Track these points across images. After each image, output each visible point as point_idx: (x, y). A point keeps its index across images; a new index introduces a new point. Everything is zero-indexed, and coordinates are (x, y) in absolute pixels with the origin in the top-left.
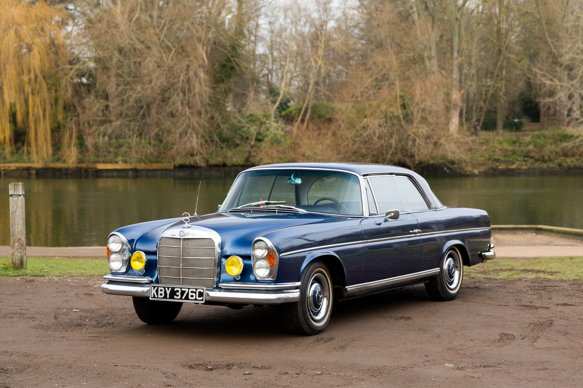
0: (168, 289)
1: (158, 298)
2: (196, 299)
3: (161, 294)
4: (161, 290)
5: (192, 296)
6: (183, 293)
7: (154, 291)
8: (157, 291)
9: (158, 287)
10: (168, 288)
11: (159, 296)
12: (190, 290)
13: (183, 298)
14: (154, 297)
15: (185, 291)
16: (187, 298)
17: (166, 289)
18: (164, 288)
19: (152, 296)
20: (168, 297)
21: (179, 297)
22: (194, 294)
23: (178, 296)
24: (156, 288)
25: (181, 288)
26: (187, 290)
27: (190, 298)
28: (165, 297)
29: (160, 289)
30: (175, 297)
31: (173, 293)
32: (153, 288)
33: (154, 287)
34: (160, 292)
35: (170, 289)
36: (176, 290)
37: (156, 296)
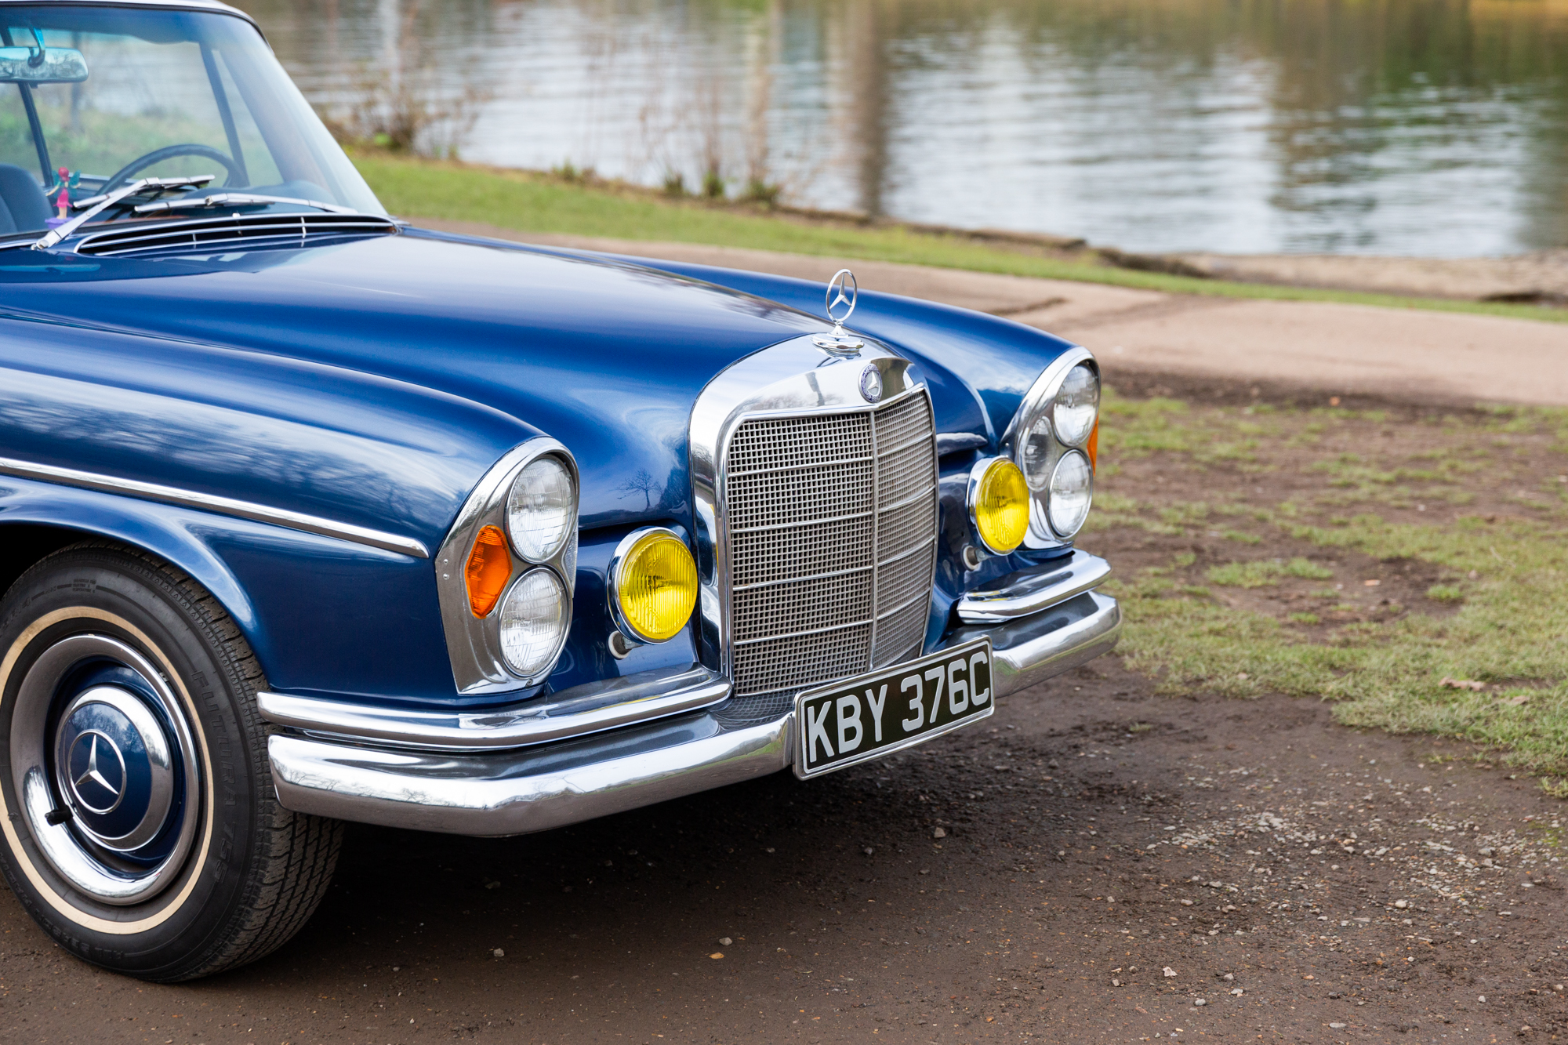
1: (838, 756)
7: (818, 730)
8: (831, 725)
9: (833, 698)
11: (845, 746)
13: (933, 719)
14: (822, 758)
17: (869, 693)
18: (860, 692)
19: (813, 758)
20: (878, 737)
22: (962, 685)
23: (913, 715)
24: (827, 705)
26: (939, 672)
27: (956, 708)
30: (908, 725)
32: (811, 709)
34: (843, 724)
35: (884, 689)
36: (905, 685)
37: (830, 752)
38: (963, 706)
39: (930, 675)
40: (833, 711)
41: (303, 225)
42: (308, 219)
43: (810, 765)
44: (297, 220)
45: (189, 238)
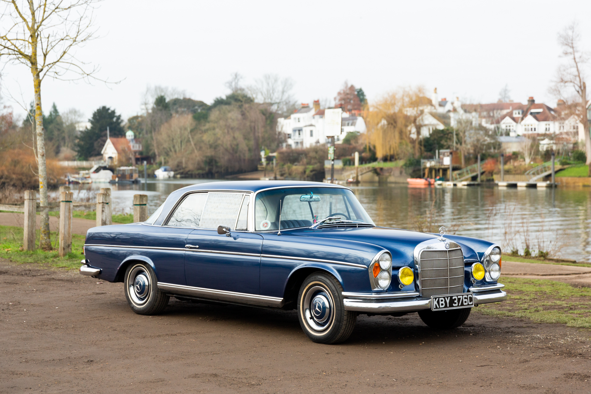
0: (448, 299)
1: (440, 308)
2: (468, 305)
3: (442, 304)
4: (442, 301)
5: (466, 302)
6: (459, 299)
7: (436, 303)
8: (438, 302)
9: (439, 298)
10: (447, 297)
11: (441, 306)
12: (464, 296)
13: (460, 305)
14: (436, 308)
15: (460, 298)
16: (462, 305)
17: (446, 298)
18: (444, 298)
19: (435, 307)
20: (448, 306)
21: (457, 305)
22: (466, 300)
23: (455, 303)
24: (437, 299)
25: (457, 296)
26: (461, 297)
27: (465, 304)
28: (446, 306)
29: (440, 299)
30: (454, 305)
31: (452, 301)
32: (434, 299)
33: (436, 298)
34: (441, 303)
35: (449, 298)
36: (453, 298)
37: (438, 307)
38: (467, 304)
39: (459, 297)
40: (439, 300)
41: (357, 225)
42: (358, 224)
43: (434, 309)
44: (356, 224)
45: (336, 227)
